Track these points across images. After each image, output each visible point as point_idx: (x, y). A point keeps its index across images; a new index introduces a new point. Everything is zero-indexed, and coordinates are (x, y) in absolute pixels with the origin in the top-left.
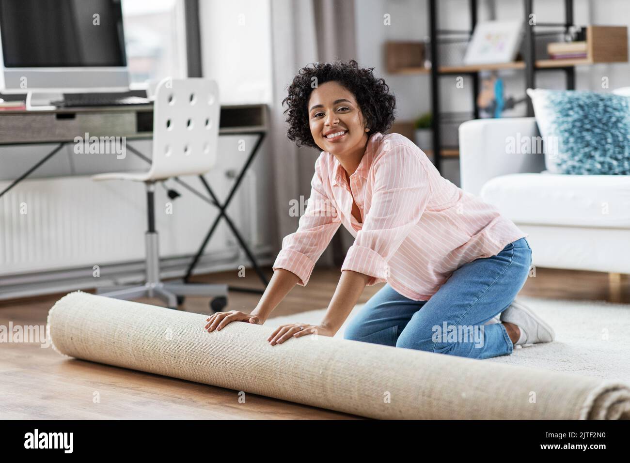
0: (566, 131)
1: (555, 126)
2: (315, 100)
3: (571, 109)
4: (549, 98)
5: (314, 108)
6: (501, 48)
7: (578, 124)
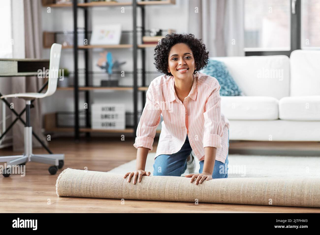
2: (173, 52)
6: (112, 37)
7: (215, 73)
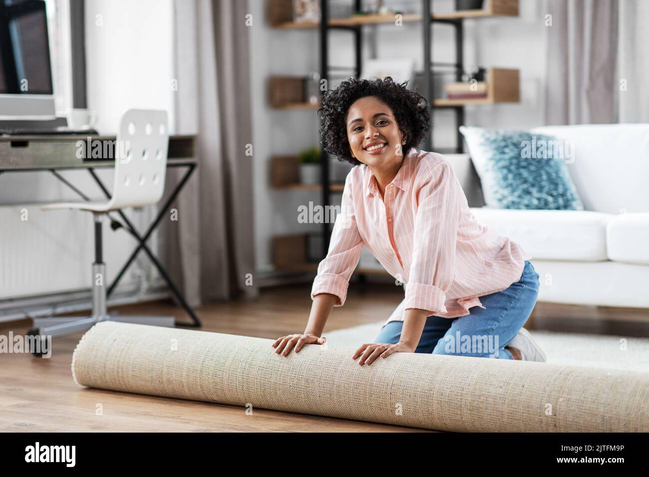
0: (504, 167)
1: (492, 163)
3: (506, 146)
4: (483, 135)
5: (353, 122)
